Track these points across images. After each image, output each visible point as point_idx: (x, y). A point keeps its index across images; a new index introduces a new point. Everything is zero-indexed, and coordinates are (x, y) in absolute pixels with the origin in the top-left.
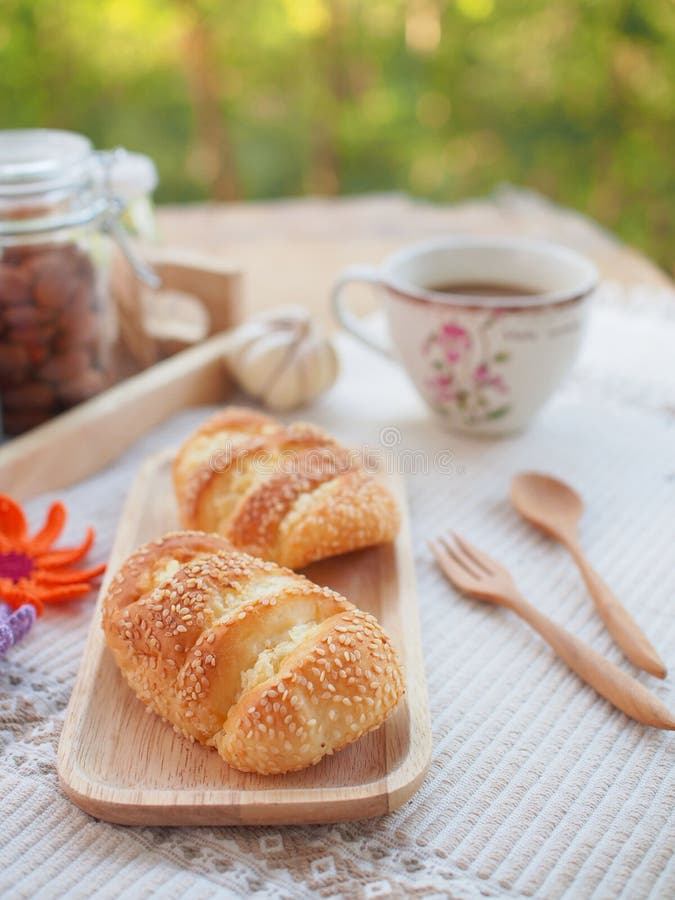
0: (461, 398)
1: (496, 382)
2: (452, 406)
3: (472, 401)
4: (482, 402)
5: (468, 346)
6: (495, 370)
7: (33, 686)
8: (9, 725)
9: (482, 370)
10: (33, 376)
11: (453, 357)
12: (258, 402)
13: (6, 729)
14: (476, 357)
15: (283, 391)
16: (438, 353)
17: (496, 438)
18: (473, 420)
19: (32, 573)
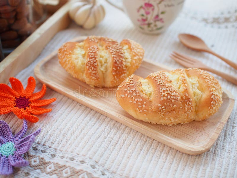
0: (149, 25)
1: (161, 20)
2: (146, 27)
3: (152, 26)
4: (156, 26)
5: (153, 9)
6: (161, 16)
7: (42, 151)
8: (38, 167)
9: (157, 16)
10: (10, 28)
11: (148, 13)
12: (81, 27)
13: (38, 169)
14: (155, 13)
15: (89, 23)
16: (142, 12)
17: (158, 34)
18: (152, 30)
19: (29, 104)
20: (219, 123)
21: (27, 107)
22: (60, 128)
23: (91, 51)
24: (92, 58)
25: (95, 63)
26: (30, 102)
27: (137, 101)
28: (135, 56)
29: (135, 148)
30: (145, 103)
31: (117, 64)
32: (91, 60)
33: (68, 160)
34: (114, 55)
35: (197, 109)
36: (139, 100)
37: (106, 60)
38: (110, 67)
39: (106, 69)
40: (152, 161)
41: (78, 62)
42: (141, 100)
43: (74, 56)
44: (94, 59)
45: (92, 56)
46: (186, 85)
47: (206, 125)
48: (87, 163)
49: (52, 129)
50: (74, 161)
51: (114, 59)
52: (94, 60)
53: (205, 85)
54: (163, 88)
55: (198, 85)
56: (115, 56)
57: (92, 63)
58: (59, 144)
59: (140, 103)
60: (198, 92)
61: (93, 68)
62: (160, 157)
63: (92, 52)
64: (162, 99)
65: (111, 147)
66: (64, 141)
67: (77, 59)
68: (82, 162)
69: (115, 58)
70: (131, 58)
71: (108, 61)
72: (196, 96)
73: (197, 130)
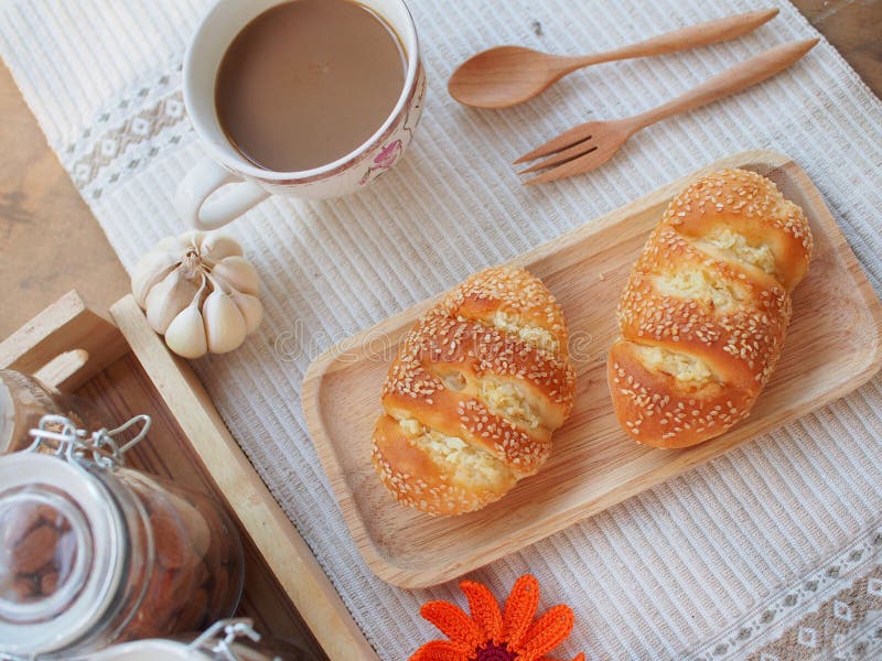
19: (496, 645)
20: (840, 255)
21: (508, 649)
22: (622, 610)
23: (480, 426)
24: (502, 437)
25: (520, 436)
26: (504, 645)
27: (715, 418)
28: (544, 315)
29: (780, 479)
30: (729, 404)
31: (547, 378)
32: (505, 443)
33: (739, 644)
34: (517, 372)
35: (783, 280)
36: (714, 413)
37: (516, 397)
38: (539, 398)
39: (535, 410)
40: (834, 463)
41: (484, 476)
42: (719, 408)
43: (459, 477)
44: (507, 434)
45: (496, 433)
46: (742, 276)
47: (813, 278)
48: (778, 610)
49: (616, 630)
50: (755, 633)
51: (532, 381)
52: (512, 435)
53: (755, 225)
54: (729, 342)
55: (742, 240)
56: (523, 372)
57: (517, 445)
58: (673, 637)
59: (722, 417)
60: (760, 253)
61: (527, 450)
62: (831, 439)
63: (485, 425)
64: (751, 363)
65: (745, 528)
66: (671, 622)
67: (471, 472)
68: (768, 617)
69: (531, 376)
70: (545, 329)
71: (521, 395)
72: (765, 266)
73: (815, 308)
